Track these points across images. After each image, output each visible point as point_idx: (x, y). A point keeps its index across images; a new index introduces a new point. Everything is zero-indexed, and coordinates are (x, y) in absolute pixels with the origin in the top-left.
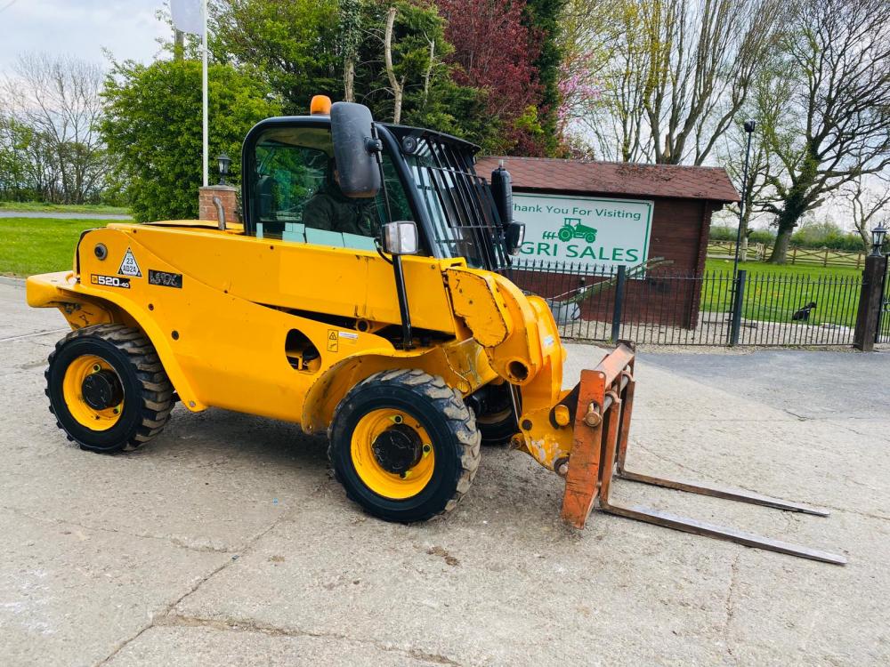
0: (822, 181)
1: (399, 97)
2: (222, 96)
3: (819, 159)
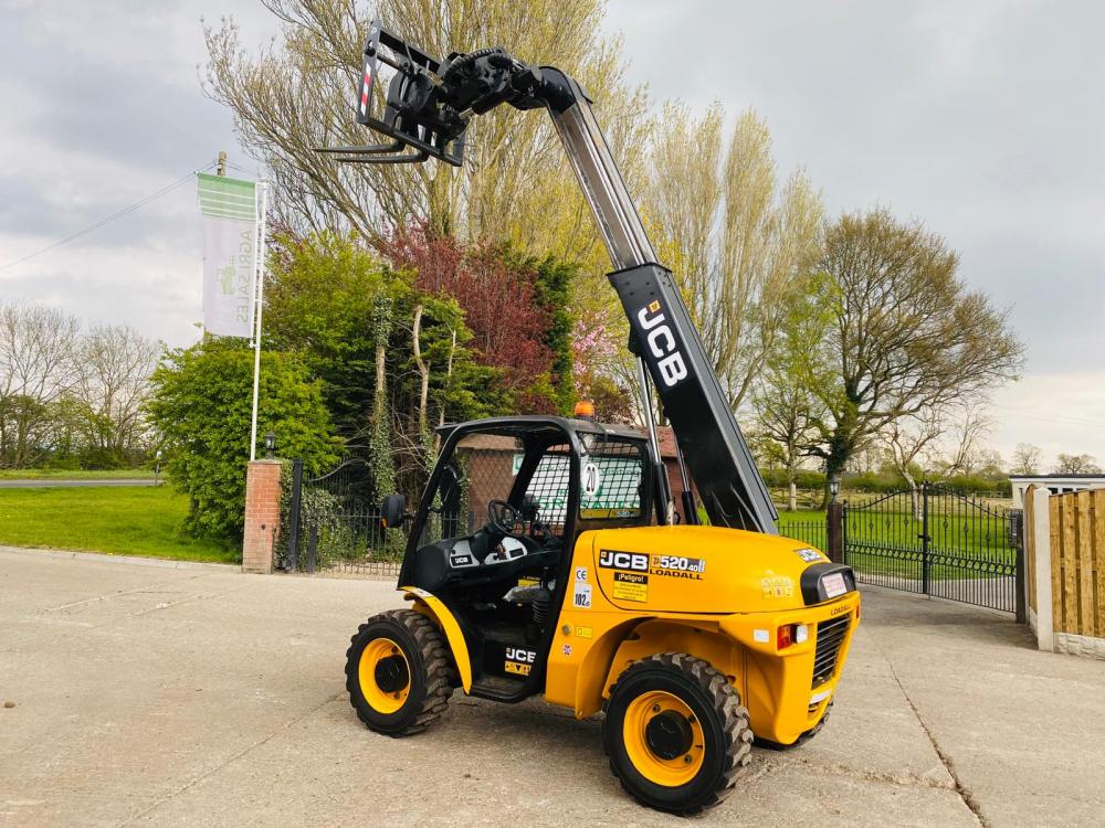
0: (863, 425)
1: (426, 379)
2: (269, 381)
3: (858, 400)
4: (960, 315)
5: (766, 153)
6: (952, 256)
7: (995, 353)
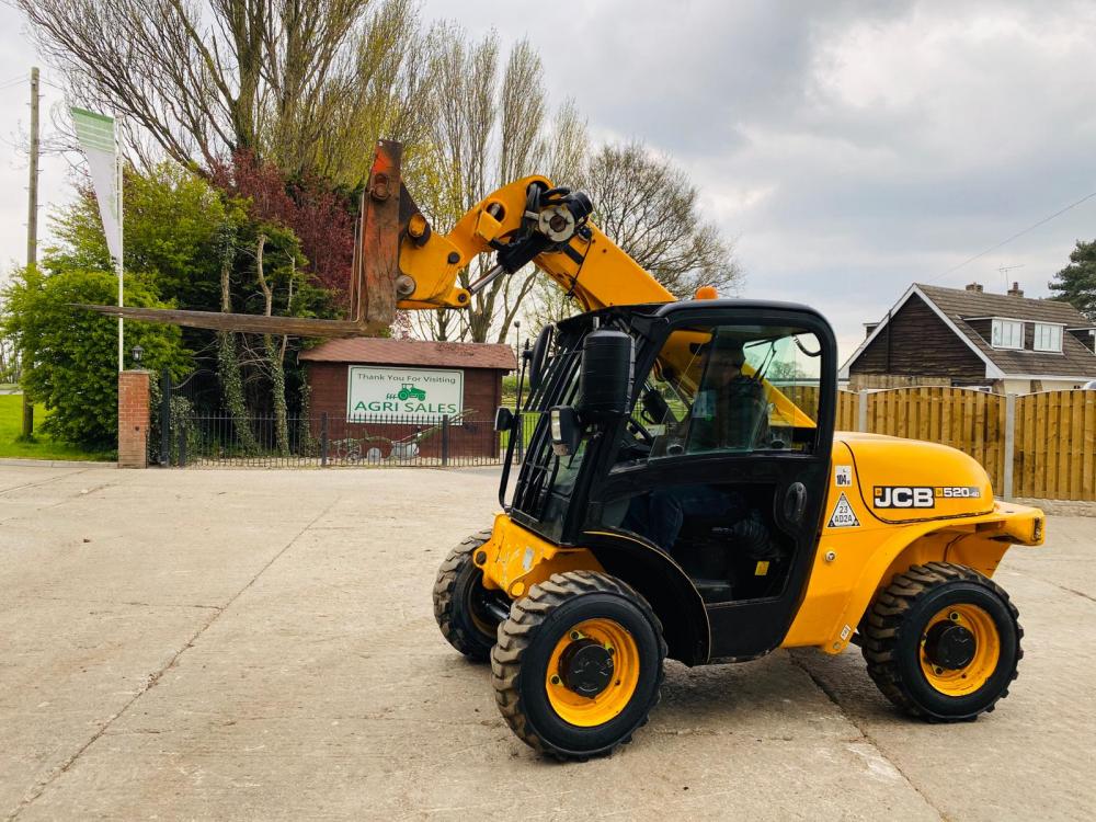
1: (270, 298)
4: (699, 243)
5: (538, 83)
6: (692, 192)
7: (723, 277)
